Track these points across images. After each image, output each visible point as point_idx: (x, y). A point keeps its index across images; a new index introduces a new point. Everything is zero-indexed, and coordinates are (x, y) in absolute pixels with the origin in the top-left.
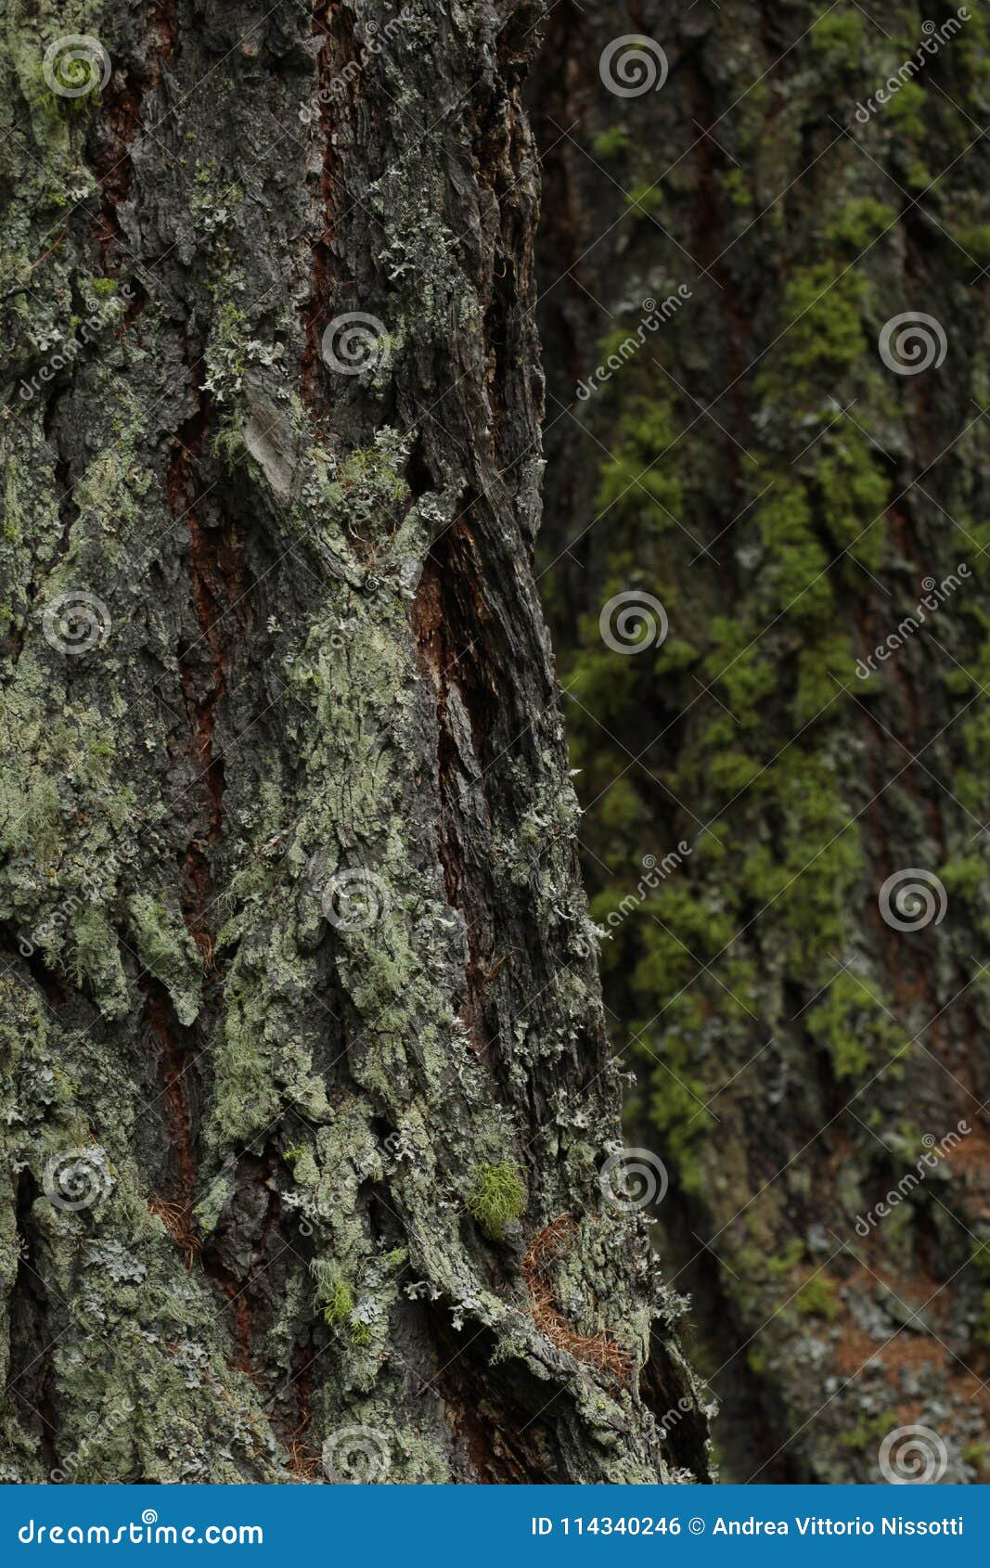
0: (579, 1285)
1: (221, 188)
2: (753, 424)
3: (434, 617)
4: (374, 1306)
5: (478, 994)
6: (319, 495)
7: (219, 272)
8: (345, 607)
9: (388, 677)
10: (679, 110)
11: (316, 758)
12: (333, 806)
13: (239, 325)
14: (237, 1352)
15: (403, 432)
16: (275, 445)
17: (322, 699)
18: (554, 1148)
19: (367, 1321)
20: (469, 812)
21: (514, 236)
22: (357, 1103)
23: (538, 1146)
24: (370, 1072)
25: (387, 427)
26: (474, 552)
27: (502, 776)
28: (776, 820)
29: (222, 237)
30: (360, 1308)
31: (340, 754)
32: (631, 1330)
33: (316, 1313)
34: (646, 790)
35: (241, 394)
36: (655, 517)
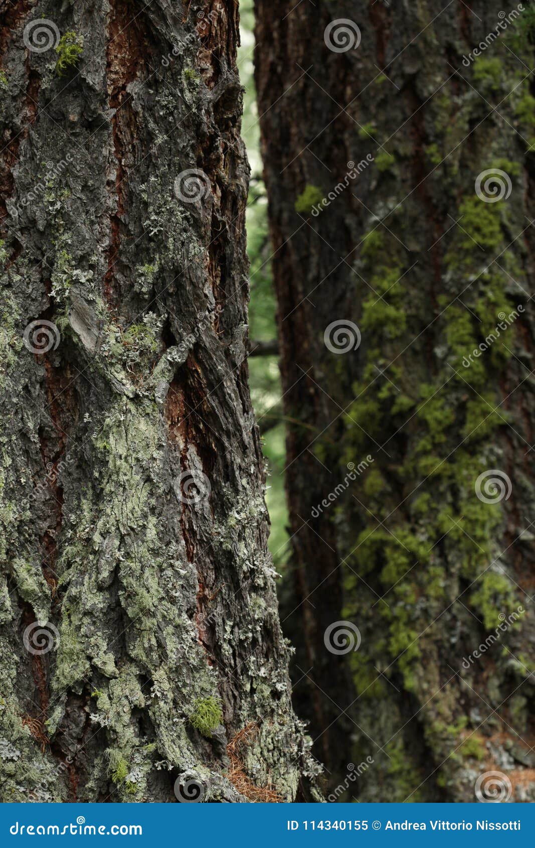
0: (259, 760)
1: (60, 190)
2: (442, 280)
3: (180, 410)
4: (139, 773)
5: (205, 607)
6: (109, 350)
7: (58, 234)
8: (124, 408)
9: (147, 445)
10: (403, 113)
11: (109, 488)
12: (116, 512)
13: (68, 261)
14: (69, 796)
15: (159, 315)
16: (87, 324)
17: (111, 456)
18: (248, 687)
19: (134, 781)
20: (200, 512)
21: (232, 207)
22: (131, 667)
23: (238, 686)
24: (136, 651)
25: (151, 312)
26: (201, 376)
27: (219, 493)
28: (455, 492)
29: (59, 216)
30: (131, 774)
31: (121, 485)
32: (285, 784)
33: (108, 777)
34: (389, 476)
35: (68, 298)
36: (390, 330)
